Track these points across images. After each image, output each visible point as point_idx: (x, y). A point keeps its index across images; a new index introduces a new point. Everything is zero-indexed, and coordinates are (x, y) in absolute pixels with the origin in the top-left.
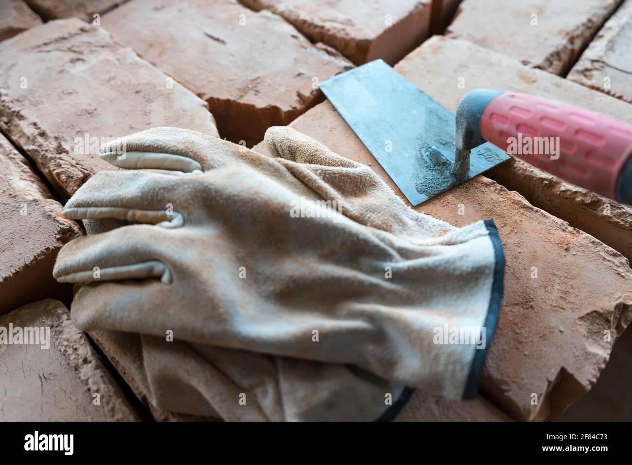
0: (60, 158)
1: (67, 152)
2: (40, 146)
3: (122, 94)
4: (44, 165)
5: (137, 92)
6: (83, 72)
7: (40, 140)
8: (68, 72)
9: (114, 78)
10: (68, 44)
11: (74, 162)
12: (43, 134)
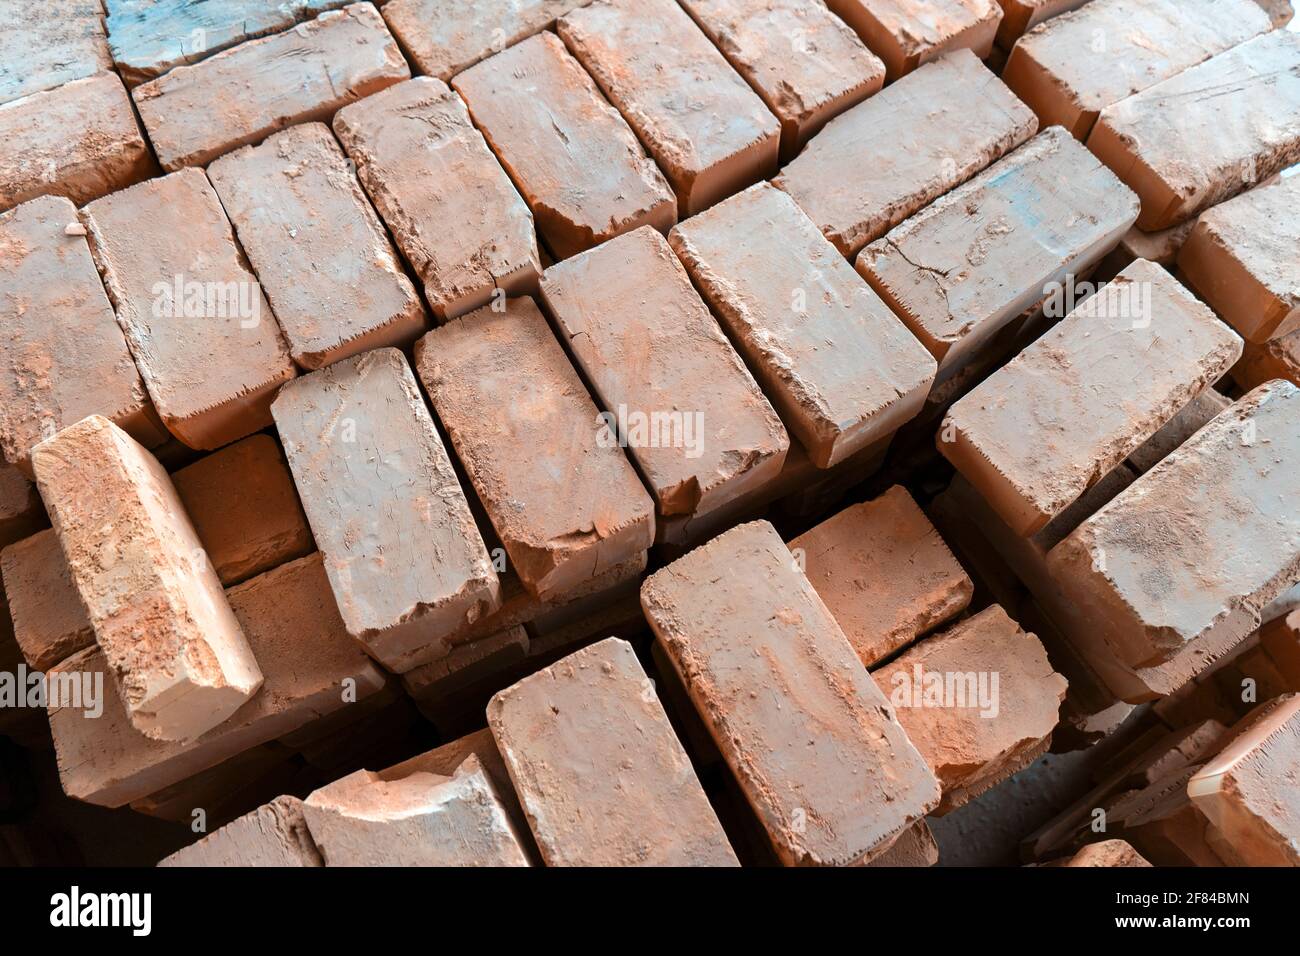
0: (412, 240)
1: (418, 235)
2: (398, 223)
3: (467, 186)
4: (400, 242)
5: (479, 187)
6: (437, 150)
7: (398, 217)
8: (426, 148)
9: (462, 166)
10: (427, 114)
11: (422, 246)
12: (401, 212)
